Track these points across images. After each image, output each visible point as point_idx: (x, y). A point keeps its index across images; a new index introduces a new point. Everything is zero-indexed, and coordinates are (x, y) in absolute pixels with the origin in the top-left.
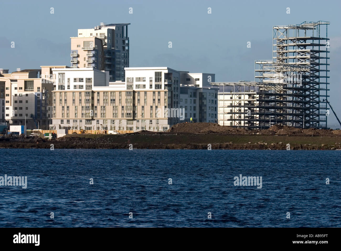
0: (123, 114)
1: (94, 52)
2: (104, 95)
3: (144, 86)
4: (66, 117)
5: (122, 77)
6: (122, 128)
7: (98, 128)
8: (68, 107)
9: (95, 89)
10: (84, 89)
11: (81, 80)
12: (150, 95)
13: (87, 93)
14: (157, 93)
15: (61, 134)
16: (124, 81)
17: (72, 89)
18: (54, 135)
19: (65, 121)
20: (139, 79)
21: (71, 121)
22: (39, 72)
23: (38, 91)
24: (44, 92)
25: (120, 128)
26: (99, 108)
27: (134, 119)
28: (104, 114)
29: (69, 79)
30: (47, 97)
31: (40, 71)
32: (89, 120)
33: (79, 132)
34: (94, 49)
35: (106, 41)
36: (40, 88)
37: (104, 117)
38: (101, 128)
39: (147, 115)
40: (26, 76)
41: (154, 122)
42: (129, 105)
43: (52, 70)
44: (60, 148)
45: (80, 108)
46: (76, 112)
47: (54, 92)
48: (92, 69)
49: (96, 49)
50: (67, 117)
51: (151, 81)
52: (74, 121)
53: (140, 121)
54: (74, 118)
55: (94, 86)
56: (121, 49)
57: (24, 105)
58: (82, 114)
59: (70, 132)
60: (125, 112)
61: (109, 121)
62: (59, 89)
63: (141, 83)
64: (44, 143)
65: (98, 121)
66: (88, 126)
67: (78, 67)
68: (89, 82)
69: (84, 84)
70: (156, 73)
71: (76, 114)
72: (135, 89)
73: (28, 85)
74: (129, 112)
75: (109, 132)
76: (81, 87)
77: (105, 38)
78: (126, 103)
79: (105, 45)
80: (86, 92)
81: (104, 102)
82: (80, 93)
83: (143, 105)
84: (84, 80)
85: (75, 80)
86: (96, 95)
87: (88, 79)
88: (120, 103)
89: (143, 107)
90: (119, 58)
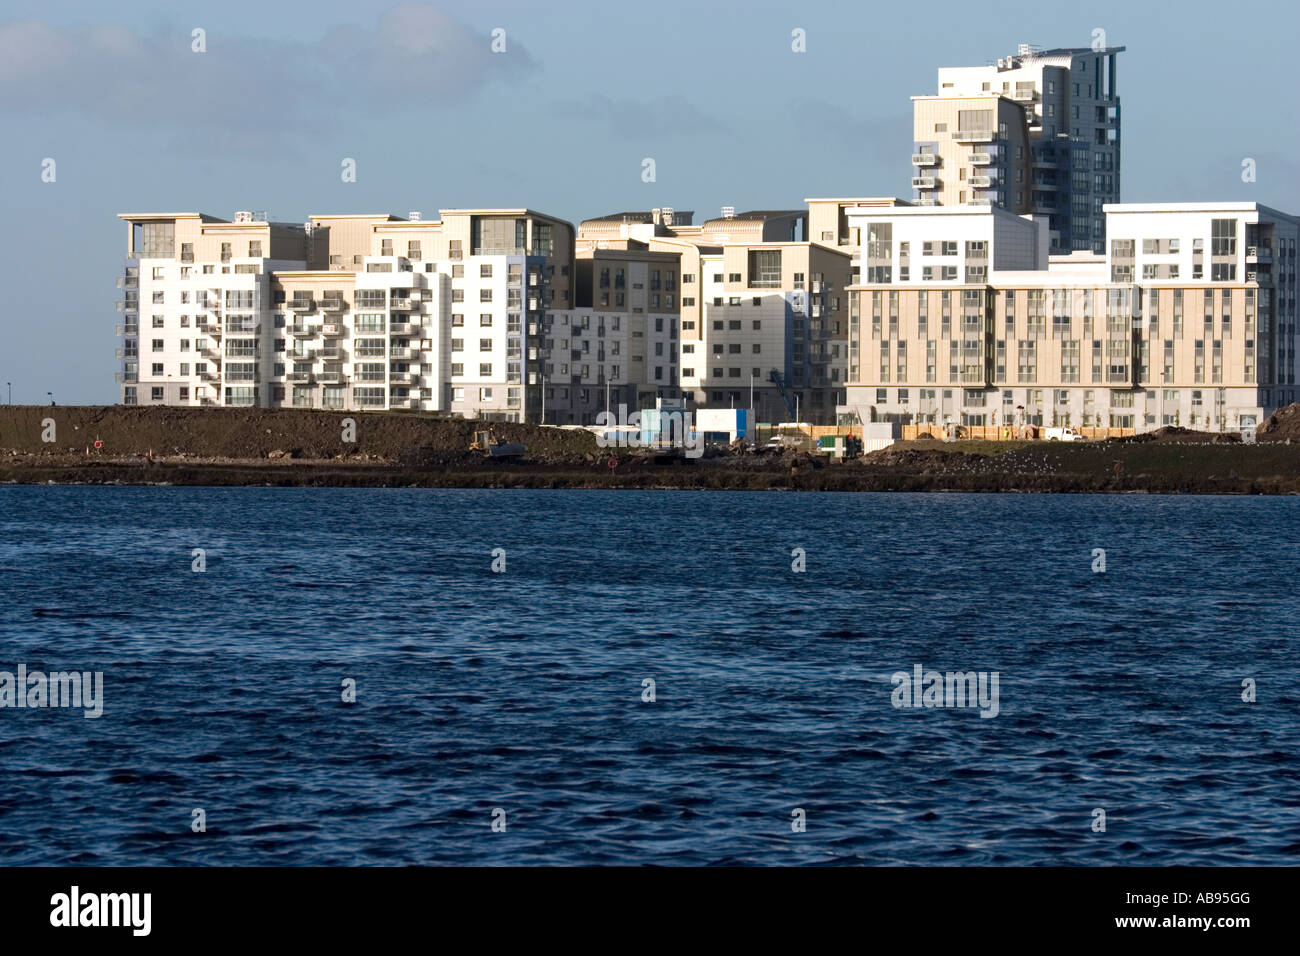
0: (1096, 370)
1: (994, 150)
2: (1030, 304)
3: (1174, 269)
4: (894, 381)
5: (1095, 239)
6: (1092, 420)
7: (1010, 419)
8: (902, 344)
9: (998, 279)
10: (960, 281)
11: (949, 248)
12: (1194, 303)
13: (970, 295)
14: (1218, 295)
15: (876, 440)
16: (1102, 251)
17: (916, 279)
18: (853, 444)
19: (892, 395)
20: (1154, 246)
21: (914, 395)
22: (800, 221)
23: (796, 286)
24: (816, 290)
25: (1086, 417)
26: (1012, 348)
27: (1136, 389)
28: (1029, 369)
29: (904, 246)
30: (828, 309)
31: (805, 216)
32: (979, 391)
33: (941, 433)
34: (996, 140)
35: (1039, 109)
36: (802, 275)
37: (1029, 378)
38: (1018, 419)
39: (1184, 374)
40: (753, 236)
41: (1208, 396)
42: (1118, 336)
43: (847, 211)
44: (872, 489)
45: (944, 348)
46: (931, 362)
47: (854, 292)
48: (988, 209)
49: (1003, 137)
50: (899, 378)
51: (1198, 252)
52: (923, 395)
53: (1159, 393)
54: (923, 382)
55: (996, 268)
56: (1092, 138)
57: (747, 336)
58: (954, 369)
59: (910, 433)
60: (1106, 361)
61: (1048, 394)
62: (870, 280)
63: (1164, 259)
64: (814, 471)
65: (1008, 394)
66: (972, 411)
67: (938, 204)
68: (977, 255)
69: (959, 261)
70: (1215, 223)
71: (929, 368)
72: (1139, 280)
73: (760, 266)
74: (1118, 362)
75: (1049, 433)
76: (949, 272)
77: (1035, 99)
78: (1107, 330)
79: (1035, 124)
80: (967, 292)
81: (1029, 328)
82: (946, 293)
83: (1169, 337)
84: (961, 249)
85: (928, 246)
86: (1000, 300)
87: (974, 244)
88: (1086, 328)
89: (1169, 344)
90: (1085, 171)
